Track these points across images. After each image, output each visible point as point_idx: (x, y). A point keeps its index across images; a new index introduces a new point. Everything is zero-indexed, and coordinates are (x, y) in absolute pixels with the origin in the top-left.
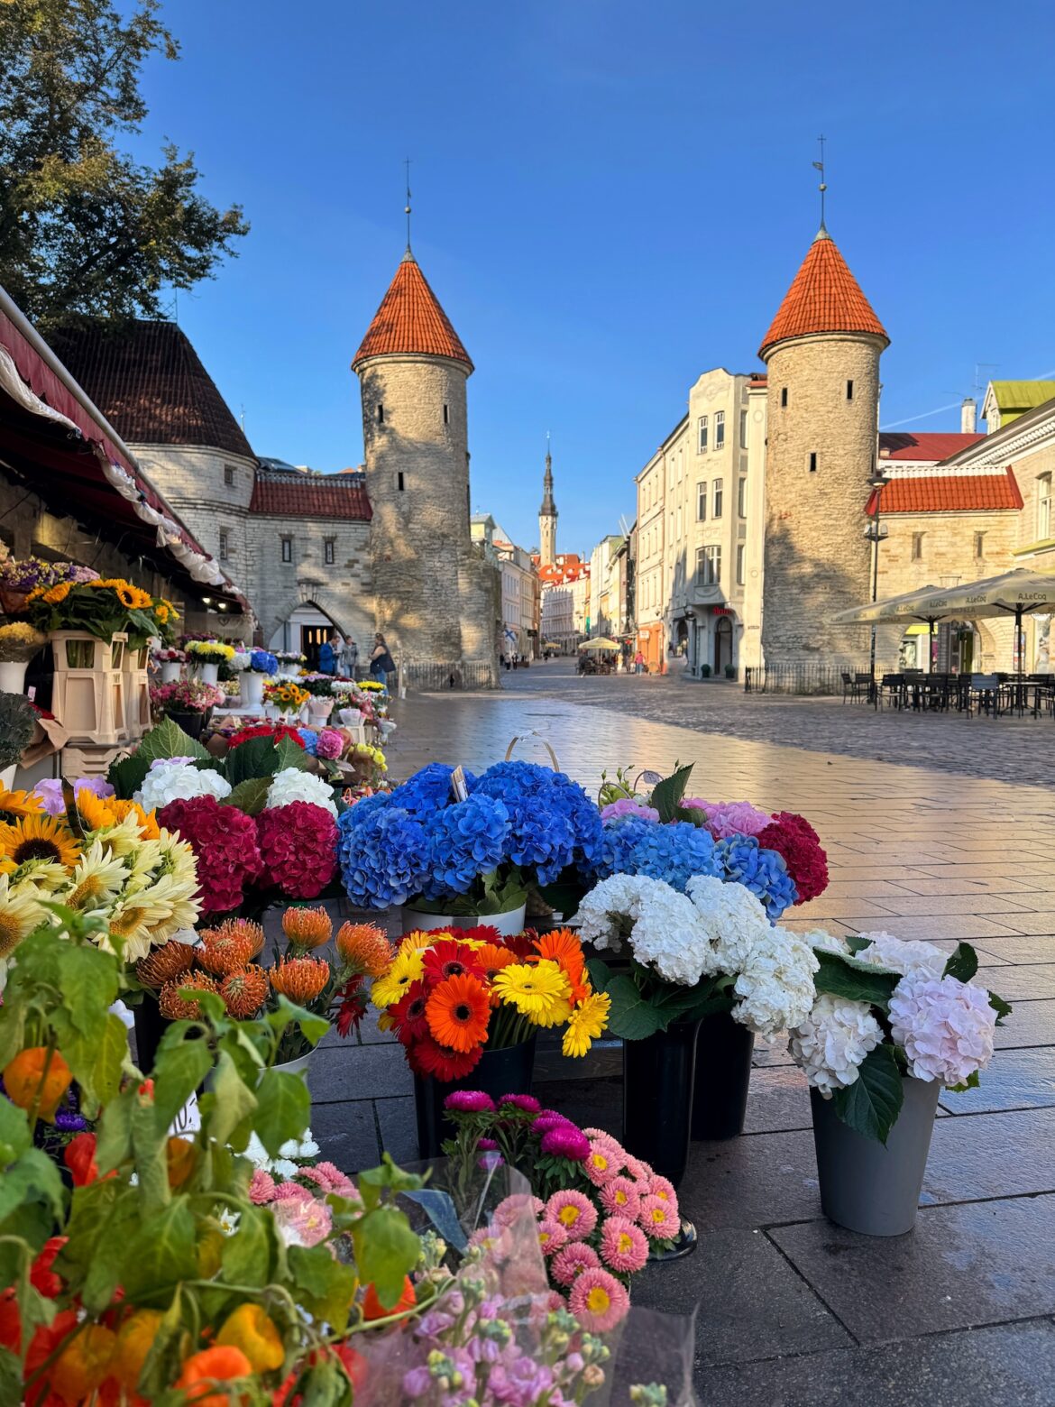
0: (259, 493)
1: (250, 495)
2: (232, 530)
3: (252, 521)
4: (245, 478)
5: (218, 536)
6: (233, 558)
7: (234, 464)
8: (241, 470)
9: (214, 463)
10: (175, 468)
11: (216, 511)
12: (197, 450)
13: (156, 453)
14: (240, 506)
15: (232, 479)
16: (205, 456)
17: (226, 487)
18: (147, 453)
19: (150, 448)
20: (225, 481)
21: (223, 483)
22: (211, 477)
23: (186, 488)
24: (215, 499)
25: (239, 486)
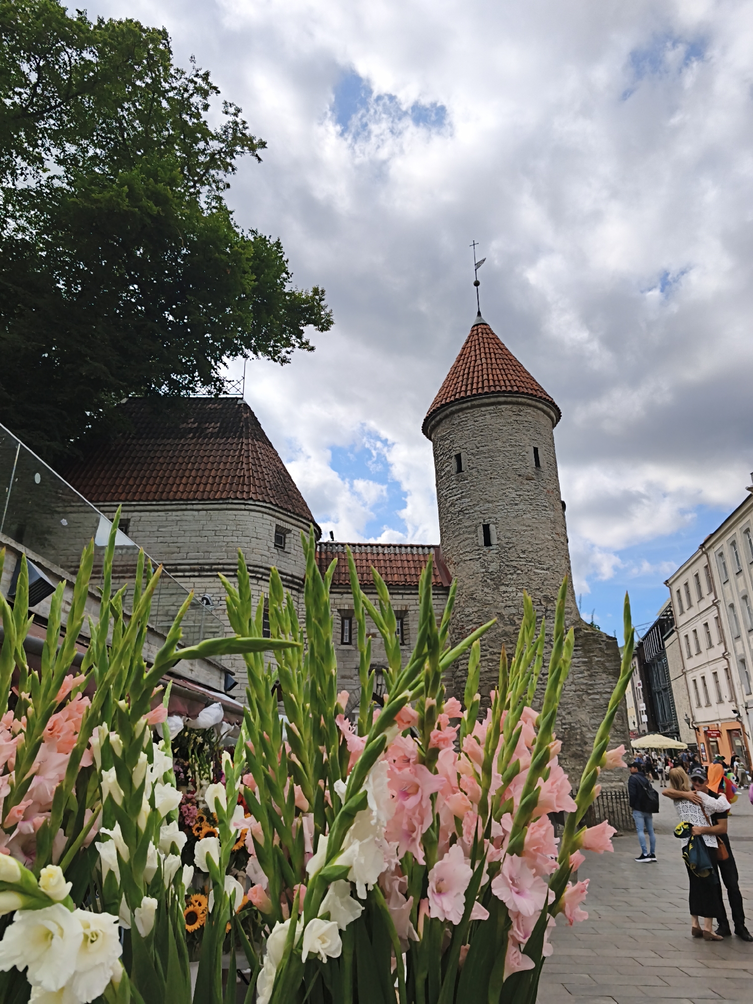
7: (287, 526)
8: (297, 533)
9: (264, 521)
10: (216, 529)
11: (261, 579)
12: (243, 507)
13: (196, 513)
14: (292, 576)
15: (285, 543)
16: (253, 514)
17: (275, 551)
18: (186, 513)
19: (189, 507)
20: (275, 545)
21: (273, 546)
22: (257, 538)
23: (226, 552)
24: (260, 564)
25: (293, 551)
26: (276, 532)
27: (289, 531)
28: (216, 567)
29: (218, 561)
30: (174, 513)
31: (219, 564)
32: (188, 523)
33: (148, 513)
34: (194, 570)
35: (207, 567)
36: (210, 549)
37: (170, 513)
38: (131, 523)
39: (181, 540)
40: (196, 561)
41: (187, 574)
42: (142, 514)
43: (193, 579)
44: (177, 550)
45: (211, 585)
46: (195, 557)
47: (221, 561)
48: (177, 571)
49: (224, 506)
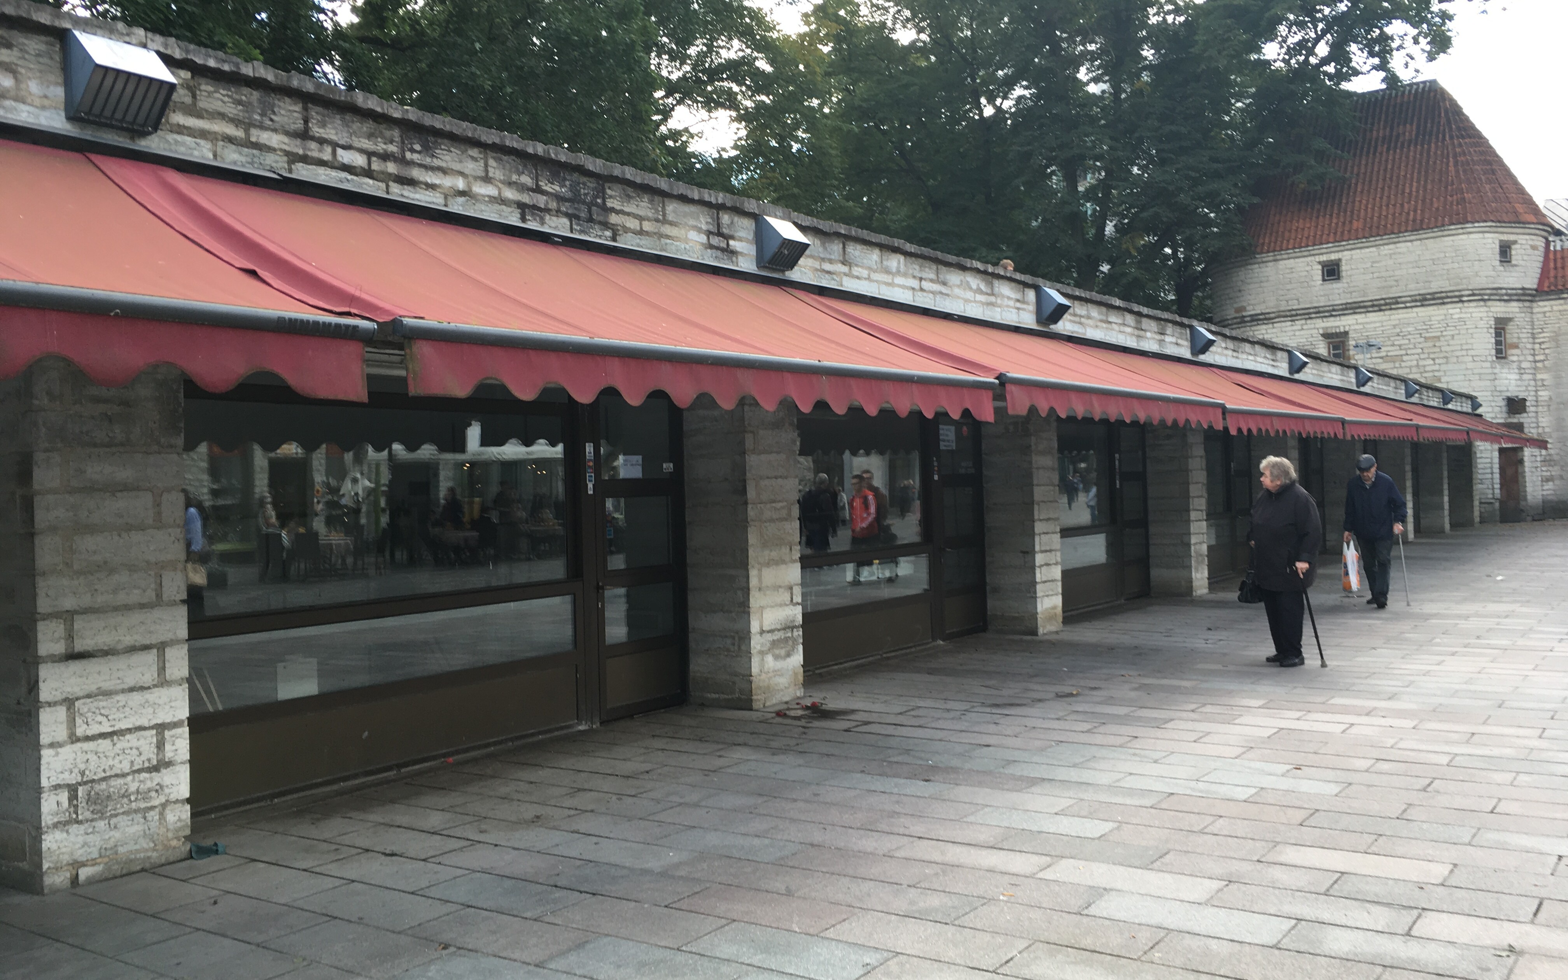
0: (1552, 265)
1: (1539, 271)
2: (1510, 320)
3: (1541, 303)
4: (1530, 251)
5: (1493, 331)
6: (1514, 355)
7: (1512, 238)
8: (1524, 242)
9: (1485, 241)
10: (1434, 257)
11: (1489, 300)
12: (1461, 231)
13: (1409, 244)
14: (1523, 289)
15: (1511, 255)
16: (1472, 236)
17: (1502, 268)
18: (1398, 245)
19: (1401, 239)
20: (1501, 261)
21: (1498, 263)
22: (1480, 260)
23: (1448, 279)
24: (1487, 286)
25: (1521, 263)
26: (1501, 247)
27: (1515, 242)
28: (1439, 295)
29: (1440, 290)
30: (1386, 247)
31: (1442, 292)
32: (1402, 256)
33: (1358, 251)
34: (1413, 301)
35: (1428, 297)
36: (1430, 279)
37: (1382, 248)
38: (1343, 263)
39: (1397, 273)
40: (1417, 293)
41: (1408, 305)
42: (1353, 252)
43: (1415, 310)
44: (1395, 283)
45: (1437, 312)
46: (1415, 289)
47: (1443, 290)
48: (1398, 303)
49: (1440, 234)
